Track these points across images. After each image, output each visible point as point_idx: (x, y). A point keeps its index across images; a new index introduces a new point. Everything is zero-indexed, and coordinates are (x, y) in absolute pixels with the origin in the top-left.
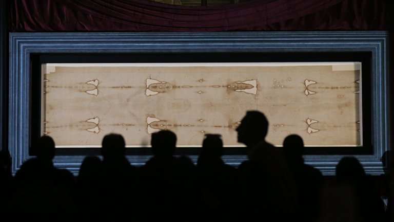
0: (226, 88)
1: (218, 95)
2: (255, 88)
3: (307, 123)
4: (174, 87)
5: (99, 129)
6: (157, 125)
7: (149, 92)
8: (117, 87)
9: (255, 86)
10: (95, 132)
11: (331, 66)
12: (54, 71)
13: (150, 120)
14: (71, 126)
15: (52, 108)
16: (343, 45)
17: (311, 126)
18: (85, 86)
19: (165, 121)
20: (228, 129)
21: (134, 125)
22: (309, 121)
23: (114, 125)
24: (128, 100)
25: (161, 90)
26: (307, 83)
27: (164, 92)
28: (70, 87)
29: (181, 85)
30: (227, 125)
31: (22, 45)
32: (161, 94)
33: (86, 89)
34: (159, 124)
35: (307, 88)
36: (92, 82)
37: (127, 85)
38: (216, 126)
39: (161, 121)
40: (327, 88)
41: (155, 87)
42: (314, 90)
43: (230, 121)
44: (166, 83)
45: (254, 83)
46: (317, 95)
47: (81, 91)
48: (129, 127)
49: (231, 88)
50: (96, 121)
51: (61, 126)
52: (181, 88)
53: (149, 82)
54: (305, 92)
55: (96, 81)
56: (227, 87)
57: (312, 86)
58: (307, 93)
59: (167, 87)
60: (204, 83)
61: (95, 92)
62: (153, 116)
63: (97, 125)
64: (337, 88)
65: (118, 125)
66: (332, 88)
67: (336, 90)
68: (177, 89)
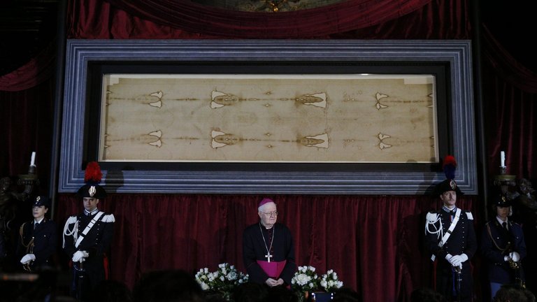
0: (294, 101)
1: (286, 108)
2: (324, 102)
3: (379, 138)
4: (241, 100)
5: (161, 142)
6: (222, 139)
7: (214, 105)
8: (182, 100)
9: (325, 99)
10: (157, 146)
11: (403, 80)
12: (117, 82)
13: (215, 134)
14: (132, 139)
15: (113, 120)
16: (420, 55)
17: (383, 141)
18: (149, 98)
19: (230, 135)
20: (296, 143)
21: (197, 139)
22: (381, 136)
23: (178, 138)
24: (192, 113)
25: (226, 103)
26: (379, 97)
27: (230, 105)
28: (133, 99)
29: (248, 98)
30: (295, 139)
31: (79, 53)
32: (226, 107)
33: (149, 101)
34: (225, 137)
35: (378, 102)
36: (156, 94)
37: (192, 98)
38: (284, 141)
39: (226, 134)
40: (400, 102)
41: (221, 100)
42: (386, 104)
43: (299, 135)
44: (232, 95)
45: (323, 96)
46: (389, 108)
47: (144, 103)
48: (193, 141)
49: (300, 101)
50: (159, 134)
51: (123, 140)
52: (248, 101)
53: (215, 95)
54: (376, 105)
55: (160, 93)
56: (295, 99)
57: (383, 100)
58: (378, 107)
59: (233, 100)
60: (271, 96)
61: (159, 104)
62: (217, 130)
63: (160, 139)
64: (410, 102)
65: (181, 138)
66: (405, 102)
67: (408, 104)
68: (243, 102)
